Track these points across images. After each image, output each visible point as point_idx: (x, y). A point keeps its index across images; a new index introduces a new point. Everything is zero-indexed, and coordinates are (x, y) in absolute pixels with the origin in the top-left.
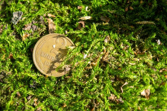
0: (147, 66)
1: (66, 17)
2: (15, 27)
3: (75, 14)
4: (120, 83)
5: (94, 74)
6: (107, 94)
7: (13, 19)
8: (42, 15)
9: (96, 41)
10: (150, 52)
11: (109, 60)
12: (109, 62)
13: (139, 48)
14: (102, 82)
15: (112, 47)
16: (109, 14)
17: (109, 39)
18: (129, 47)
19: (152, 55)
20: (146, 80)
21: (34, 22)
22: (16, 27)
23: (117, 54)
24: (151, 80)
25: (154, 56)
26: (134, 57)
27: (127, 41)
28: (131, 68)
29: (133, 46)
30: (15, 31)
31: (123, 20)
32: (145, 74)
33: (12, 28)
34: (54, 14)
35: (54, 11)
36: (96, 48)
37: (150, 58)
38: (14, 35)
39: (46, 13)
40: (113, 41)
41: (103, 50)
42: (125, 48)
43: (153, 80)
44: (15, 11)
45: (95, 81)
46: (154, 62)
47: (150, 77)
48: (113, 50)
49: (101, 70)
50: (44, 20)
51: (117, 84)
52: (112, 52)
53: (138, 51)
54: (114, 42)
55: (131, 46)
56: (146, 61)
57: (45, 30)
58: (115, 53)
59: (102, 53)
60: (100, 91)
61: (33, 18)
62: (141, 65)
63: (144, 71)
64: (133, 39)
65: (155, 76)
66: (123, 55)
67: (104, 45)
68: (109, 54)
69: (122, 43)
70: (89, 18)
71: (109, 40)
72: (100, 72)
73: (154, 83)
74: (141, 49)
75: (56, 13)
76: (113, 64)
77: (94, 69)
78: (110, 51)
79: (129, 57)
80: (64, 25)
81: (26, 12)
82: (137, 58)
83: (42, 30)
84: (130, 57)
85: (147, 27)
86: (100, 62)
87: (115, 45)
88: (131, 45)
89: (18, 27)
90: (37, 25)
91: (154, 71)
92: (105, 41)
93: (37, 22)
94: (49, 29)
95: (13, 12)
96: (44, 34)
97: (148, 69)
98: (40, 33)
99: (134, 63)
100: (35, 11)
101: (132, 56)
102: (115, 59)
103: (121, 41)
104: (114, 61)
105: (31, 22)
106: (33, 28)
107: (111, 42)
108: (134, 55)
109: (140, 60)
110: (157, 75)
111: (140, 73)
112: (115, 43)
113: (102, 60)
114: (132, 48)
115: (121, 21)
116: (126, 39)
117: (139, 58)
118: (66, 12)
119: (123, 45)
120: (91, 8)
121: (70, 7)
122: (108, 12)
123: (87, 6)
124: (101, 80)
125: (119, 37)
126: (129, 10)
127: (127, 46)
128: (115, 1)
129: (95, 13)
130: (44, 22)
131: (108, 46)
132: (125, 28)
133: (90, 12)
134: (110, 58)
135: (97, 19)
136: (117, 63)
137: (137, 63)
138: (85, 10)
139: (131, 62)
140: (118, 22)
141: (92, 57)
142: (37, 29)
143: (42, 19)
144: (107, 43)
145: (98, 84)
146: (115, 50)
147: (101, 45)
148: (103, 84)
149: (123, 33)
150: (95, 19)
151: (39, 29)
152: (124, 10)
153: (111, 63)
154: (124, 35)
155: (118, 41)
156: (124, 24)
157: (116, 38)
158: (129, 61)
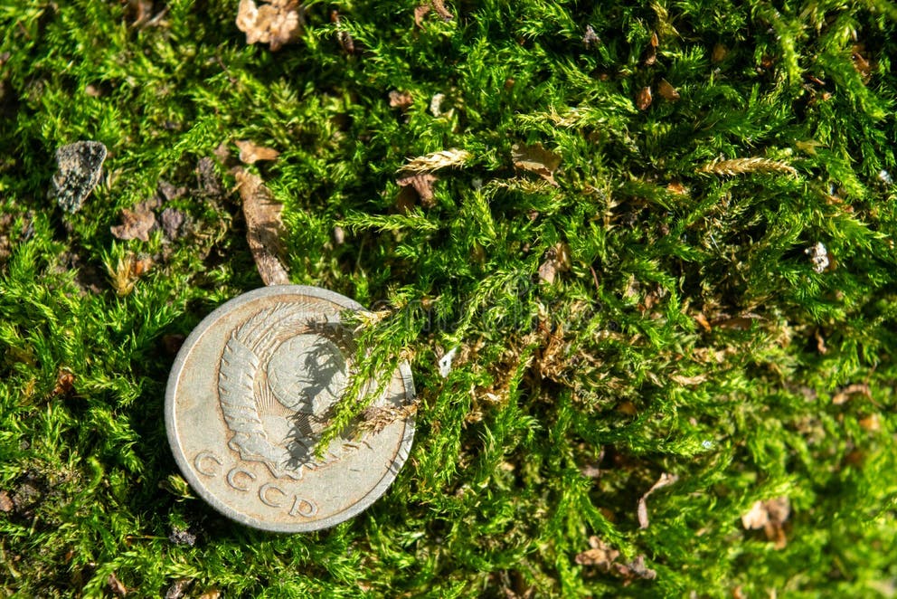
0: (770, 381)
1: (332, 156)
2: (75, 225)
3: (381, 139)
4: (633, 476)
5: (496, 448)
6: (570, 541)
7: (58, 184)
8: (208, 154)
9: (493, 284)
10: (777, 312)
11: (570, 373)
12: (567, 382)
13: (720, 295)
14: (538, 481)
15: (579, 303)
16: (554, 132)
17: (564, 257)
18: (669, 294)
19: (792, 324)
20: (769, 450)
21: (168, 193)
22: (80, 221)
23: (607, 333)
24: (789, 447)
25: (799, 324)
26: (698, 345)
27: (654, 264)
28: (682, 400)
29: (691, 290)
30: (76, 247)
31: (631, 156)
32: (759, 419)
33: (60, 232)
34: (270, 142)
35: (270, 125)
36: (497, 315)
37: (779, 340)
38: (69, 267)
39: (226, 141)
40: (582, 270)
41: (536, 320)
42: (648, 302)
43: (802, 446)
44: (64, 139)
45: (505, 480)
46: (800, 358)
47: (786, 433)
48: (589, 315)
49: (531, 423)
50: (219, 180)
51: (618, 484)
52: (585, 325)
53: (715, 309)
54: (592, 276)
55: (678, 291)
56: (759, 357)
57: (229, 232)
58: (597, 330)
59: (532, 339)
60: (532, 532)
61: (162, 170)
62: (734, 382)
63: (750, 409)
64: (688, 255)
65: (813, 423)
66: (640, 339)
67: (538, 294)
68: (568, 338)
69: (632, 277)
70: (456, 157)
71: (564, 264)
72: (526, 432)
73: (807, 460)
74: (732, 299)
75: (280, 136)
76: (588, 388)
77: (493, 429)
78: (574, 323)
79: (672, 347)
80: (328, 197)
81: (124, 138)
82: (711, 350)
83: (215, 235)
84: (678, 346)
85: (758, 188)
86: (520, 387)
87: (594, 288)
88: (678, 283)
89: (87, 224)
90: (184, 209)
91: (807, 400)
92: (541, 274)
93: (183, 190)
94: (250, 225)
95: (54, 143)
96: (224, 251)
97: (773, 392)
98: (207, 251)
99: (698, 374)
100: (171, 131)
101: (685, 339)
102: (599, 365)
103: (624, 269)
105: (152, 192)
106: (168, 225)
107: (574, 277)
108: (698, 332)
109: (729, 357)
110: (819, 417)
111: (734, 419)
112: (594, 281)
113: (532, 372)
114: (682, 301)
115: (620, 162)
116: (648, 254)
117: (722, 348)
118: (332, 128)
119: (639, 288)
120: (461, 100)
121: (348, 101)
122: (551, 122)
123: (440, 92)
124: (532, 470)
125: (615, 248)
126: (657, 99)
127: (660, 289)
128: (582, 57)
129: (483, 127)
130: (223, 192)
131: (562, 296)
132: (644, 200)
133: (454, 124)
134: (575, 362)
135: (493, 162)
136: (611, 384)
137: (712, 375)
138: (429, 112)
139: (683, 369)
140: (606, 169)
141: (481, 363)
142: (189, 227)
143: (211, 172)
144: (556, 283)
145: (521, 493)
146: (597, 316)
147: (524, 298)
148: (546, 492)
149: (635, 224)
150: (485, 162)
151: (197, 228)
152: (629, 105)
153: (578, 384)
154: (638, 232)
155: (610, 269)
156: (633, 178)
157: (600, 253)
158: (674, 369)
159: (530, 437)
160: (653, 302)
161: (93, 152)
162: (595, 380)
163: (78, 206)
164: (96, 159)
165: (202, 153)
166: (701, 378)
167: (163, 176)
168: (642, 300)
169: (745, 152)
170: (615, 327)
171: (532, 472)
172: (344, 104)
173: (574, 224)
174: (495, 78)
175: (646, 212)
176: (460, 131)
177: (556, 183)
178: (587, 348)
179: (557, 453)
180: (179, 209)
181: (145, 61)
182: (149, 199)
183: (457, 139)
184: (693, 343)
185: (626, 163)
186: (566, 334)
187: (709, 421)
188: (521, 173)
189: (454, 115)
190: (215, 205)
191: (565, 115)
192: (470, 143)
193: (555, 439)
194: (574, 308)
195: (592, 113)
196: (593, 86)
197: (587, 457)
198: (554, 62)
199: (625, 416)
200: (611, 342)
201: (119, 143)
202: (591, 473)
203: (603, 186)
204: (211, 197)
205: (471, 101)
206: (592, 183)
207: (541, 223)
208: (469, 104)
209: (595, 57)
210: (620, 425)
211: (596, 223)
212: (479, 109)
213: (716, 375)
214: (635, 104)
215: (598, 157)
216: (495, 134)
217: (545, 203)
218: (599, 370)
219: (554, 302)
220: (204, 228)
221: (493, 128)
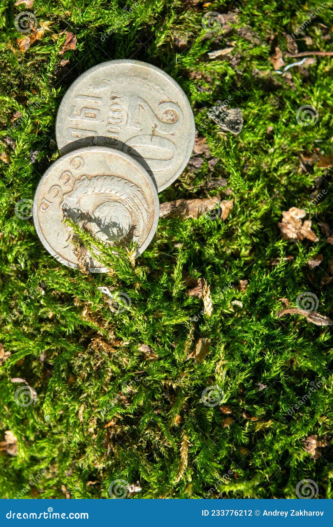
0: (77, 454)
1: (219, 247)
2: (201, 113)
3: (224, 273)
4: (38, 378)
5: (59, 311)
6: (10, 342)
7: (223, 107)
8: (229, 184)
9: (140, 320)
10: (110, 462)
11: (92, 353)
12: (87, 351)
13: (122, 435)
14: (42, 330)
15: (128, 362)
16: (213, 361)
17: (151, 358)
18: (125, 408)
19: (104, 469)
20: (43, 449)
21: (212, 162)
22: (203, 116)
23: (110, 374)
24: (43, 459)
25: (103, 473)
26: (98, 420)
27: (141, 403)
28: (71, 408)
29: (126, 420)
32: (58, 446)
34: (231, 216)
35: (239, 218)
36: (125, 320)
37: (96, 461)
39: (234, 195)
40: (143, 366)
41: (121, 339)
43: (43, 466)
44: (246, 113)
45: (45, 313)
46: (86, 472)
47: (50, 459)
48: (120, 367)
49: (70, 330)
50: (214, 188)
51: (36, 370)
52: (114, 363)
53: (116, 431)
54: (140, 371)
55: (126, 413)
56: (88, 450)
57: (187, 190)
58: (112, 370)
59: (111, 336)
60: (16, 323)
61: (224, 160)
62: (78, 436)
63: (64, 442)
64: (143, 421)
65: (54, 473)
66: (105, 391)
68: (110, 354)
69: (136, 391)
70: (208, 310)
71: (148, 357)
72: (65, 327)
73: (36, 468)
75: (233, 222)
76: (83, 361)
77: (70, 310)
78: (117, 358)
79: (98, 407)
80: (198, 242)
81: (243, 143)
82: (95, 426)
83: (186, 183)
84: (99, 410)
85: (172, 461)
86: (88, 327)
87: (134, 371)
88: (130, 414)
90: (202, 169)
91: (66, 472)
92: (143, 345)
93: (212, 170)
94: (189, 202)
95: (245, 108)
96: (178, 186)
97: (71, 455)
99: (84, 418)
100: (243, 167)
101: (102, 414)
102: (94, 368)
103: (140, 388)
105: (213, 154)
106: (195, 160)
107: (141, 362)
108: (105, 421)
109: (90, 435)
110: (56, 477)
111: (60, 433)
112: (137, 372)
113: (95, 334)
114: (121, 415)
115: (195, 393)
116: (147, 401)
117: (96, 432)
118: (233, 249)
119: (131, 394)
120: (239, 316)
121: (246, 259)
122: (219, 360)
123: (244, 306)
124: (48, 327)
125: (152, 384)
126: (225, 416)
127: (129, 404)
128: (251, 381)
129: (223, 326)
130: (208, 190)
131: (132, 354)
132: (174, 402)
133: (226, 311)
134: (97, 356)
135: (203, 328)
136: (84, 373)
137: (82, 425)
138: (234, 299)
139: (87, 411)
140: (193, 385)
141: (103, 308)
142: (192, 171)
143: (220, 185)
144: (138, 352)
145: (36, 320)
146: (119, 371)
147: (132, 334)
148: (35, 333)
149: (163, 396)
150: (204, 324)
151: (192, 175)
152: (224, 401)
153: (86, 356)
154: (158, 397)
155: (142, 380)
156: (186, 399)
157: (151, 377)
158: (87, 406)
159: (63, 329)
160: (123, 400)
161: (237, 127)
162: (87, 365)
163: (211, 116)
164: (233, 128)
165: (229, 182)
166: (81, 419)
167: (220, 160)
168: (124, 394)
169: (191, 457)
170: (113, 379)
171: (47, 327)
172: (245, 257)
173: (167, 365)
174: (246, 335)
175: (168, 403)
176: (223, 314)
177: (188, 359)
178: (104, 363)
179: (53, 341)
180: (202, 167)
181: (281, 158)
182: (210, 152)
183: (219, 312)
184: (100, 417)
185: (194, 396)
186: (112, 353)
187: (60, 420)
188: (195, 342)
189: (231, 312)
190: (202, 185)
191: (222, 368)
192: (215, 318)
193: (60, 341)
194: (125, 360)
195: (221, 382)
196: (235, 384)
197: (51, 356)
198: (251, 366)
199: (68, 378)
200: (105, 376)
201: (241, 140)
202: (42, 357)
203: (184, 382)
204: (206, 183)
205: (237, 321)
206: (187, 377)
207: (169, 349)
208: (235, 320)
209: (251, 387)
210: (64, 375)
211: (166, 376)
212: (233, 325)
213: (82, 427)
214: (224, 404)
215: (200, 382)
216: (218, 331)
217: (179, 352)
218: (91, 368)
219: (129, 350)
220: (191, 178)
221: (221, 331)
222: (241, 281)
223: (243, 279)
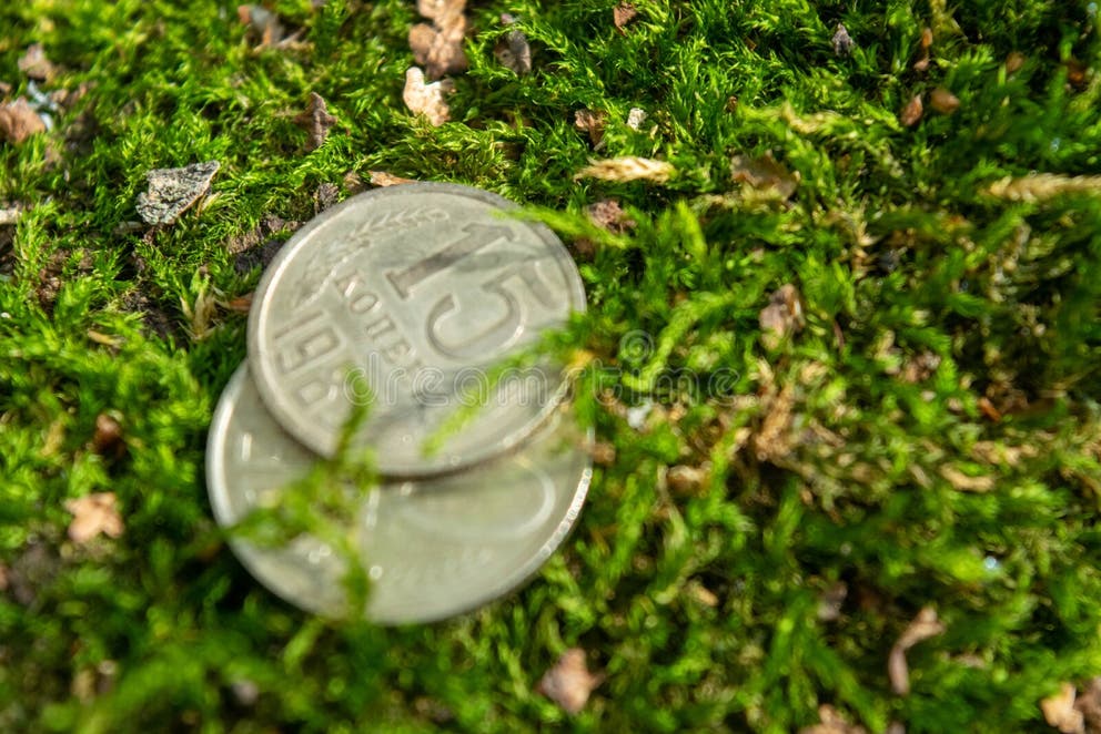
0: (1084, 511)
2: (147, 261)
6: (793, 710)
8: (332, 179)
10: (1093, 406)
12: (795, 465)
14: (750, 621)
15: (815, 363)
16: (789, 136)
17: (797, 308)
21: (274, 227)
23: (854, 410)
26: (981, 438)
27: (921, 315)
29: (969, 360)
30: (146, 287)
31: (891, 182)
32: (1069, 563)
33: (128, 270)
37: (1095, 444)
38: (134, 310)
40: (822, 324)
41: (755, 382)
42: (911, 372)
45: (703, 613)
48: (828, 379)
51: (864, 641)
52: (820, 392)
54: (833, 334)
56: (1069, 466)
58: (839, 402)
61: (271, 199)
63: (1057, 547)
64: (968, 307)
67: (760, 350)
68: (798, 408)
69: (889, 334)
71: (796, 320)
72: (731, 534)
74: (1031, 380)
75: (424, 166)
78: (807, 388)
79: (943, 434)
82: (1000, 445)
84: (954, 435)
87: (838, 348)
88: (953, 346)
89: (164, 260)
93: (295, 223)
99: (979, 475)
101: (963, 427)
102: (840, 445)
103: (879, 323)
104: (833, 460)
105: (254, 223)
107: (811, 335)
108: (981, 420)
109: (1025, 459)
111: (1033, 558)
112: (838, 340)
113: (746, 452)
114: (960, 374)
115: (877, 194)
117: (1015, 443)
118: (497, 154)
119: (899, 348)
120: (669, 123)
121: (521, 124)
122: (783, 120)
123: (640, 108)
125: (868, 295)
126: (929, 112)
128: (830, 64)
133: (658, 144)
135: (705, 179)
136: (859, 472)
144: (784, 342)
146: (840, 382)
148: (760, 633)
149: (895, 269)
150: (695, 180)
152: (892, 121)
154: (899, 278)
155: (860, 323)
157: (847, 302)
158: (946, 463)
159: (738, 543)
160: (918, 375)
162: (835, 464)
165: (325, 176)
166: (987, 482)
167: (271, 209)
168: (902, 368)
170: (863, 404)
171: (742, 608)
172: (515, 128)
173: (812, 263)
175: (911, 252)
179: (776, 573)
182: (250, 235)
184: (974, 435)
185: (886, 193)
189: (658, 135)
191: (804, 118)
192: (676, 154)
202: (826, 610)
205: (681, 117)
208: (679, 121)
209: (847, 64)
211: (842, 265)
213: (1005, 482)
214: (899, 117)
215: (848, 187)
218: (840, 452)
222: (579, 123)
223: (571, 120)
